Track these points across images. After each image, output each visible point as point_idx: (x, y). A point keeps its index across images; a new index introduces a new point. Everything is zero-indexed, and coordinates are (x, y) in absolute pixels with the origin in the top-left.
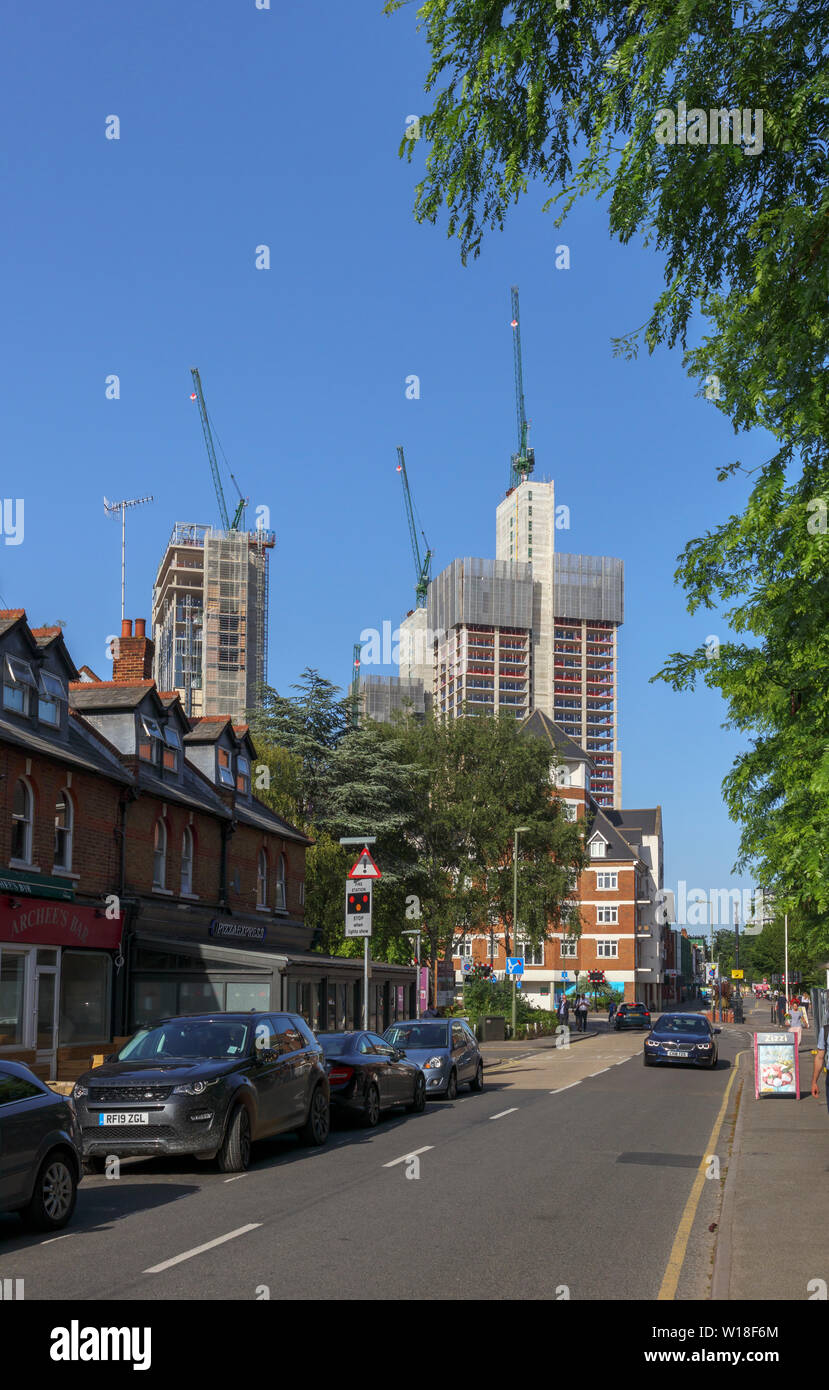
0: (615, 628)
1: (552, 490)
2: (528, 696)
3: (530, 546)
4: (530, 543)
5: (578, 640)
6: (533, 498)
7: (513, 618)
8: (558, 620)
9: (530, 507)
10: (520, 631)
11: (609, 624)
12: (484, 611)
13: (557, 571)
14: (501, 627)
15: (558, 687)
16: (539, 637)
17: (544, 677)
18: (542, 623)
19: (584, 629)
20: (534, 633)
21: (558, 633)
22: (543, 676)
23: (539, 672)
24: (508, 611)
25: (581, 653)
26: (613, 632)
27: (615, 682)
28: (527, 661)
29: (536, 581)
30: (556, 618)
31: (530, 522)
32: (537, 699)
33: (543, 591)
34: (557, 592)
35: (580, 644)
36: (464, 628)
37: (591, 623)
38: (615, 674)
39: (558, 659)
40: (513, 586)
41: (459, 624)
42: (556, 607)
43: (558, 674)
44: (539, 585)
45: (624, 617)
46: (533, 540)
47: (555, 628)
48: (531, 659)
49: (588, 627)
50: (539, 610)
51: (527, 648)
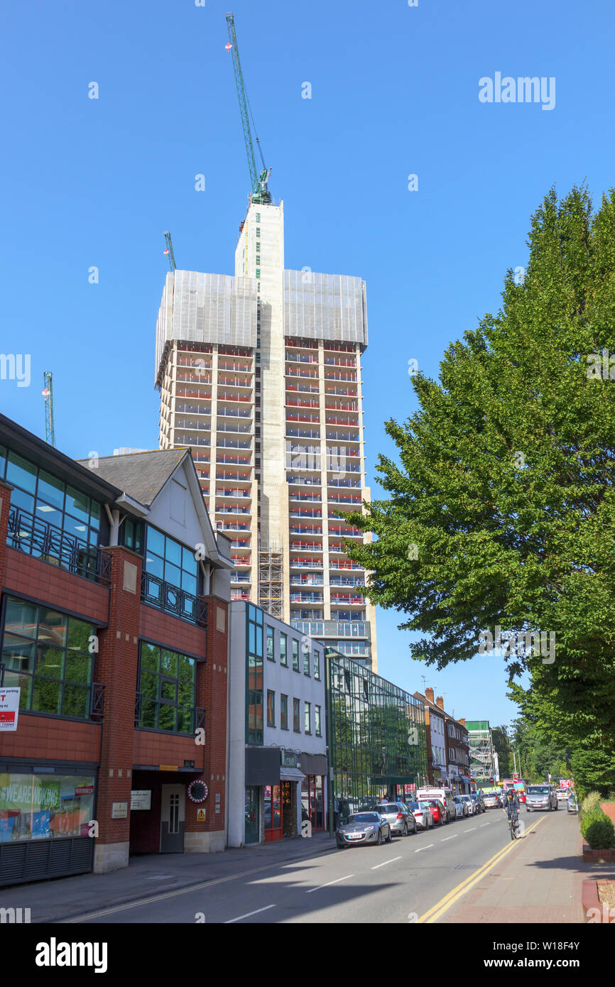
0: (358, 351)
1: (282, 210)
2: (254, 425)
3: (258, 267)
4: (258, 264)
5: (315, 363)
6: (262, 220)
7: (234, 335)
8: (290, 341)
9: (258, 229)
10: (245, 351)
11: (350, 346)
12: (198, 328)
13: (286, 289)
14: (220, 345)
15: (290, 414)
16: (268, 362)
17: (274, 405)
18: (272, 346)
19: (321, 351)
20: (262, 357)
21: (290, 355)
22: (273, 403)
23: (269, 399)
24: (227, 329)
25: (318, 377)
26: (355, 356)
27: (360, 410)
28: (253, 386)
29: (264, 301)
30: (286, 338)
31: (258, 244)
32: (266, 430)
33: (272, 314)
34: (287, 311)
35: (316, 368)
36: (175, 347)
37: (329, 345)
38: (360, 401)
39: (289, 384)
40: (234, 301)
41: (168, 342)
42: (287, 327)
43: (290, 399)
44: (268, 307)
45: (367, 339)
46: (262, 261)
47: (287, 350)
48: (258, 385)
49: (325, 349)
50: (269, 333)
51: (253, 371)
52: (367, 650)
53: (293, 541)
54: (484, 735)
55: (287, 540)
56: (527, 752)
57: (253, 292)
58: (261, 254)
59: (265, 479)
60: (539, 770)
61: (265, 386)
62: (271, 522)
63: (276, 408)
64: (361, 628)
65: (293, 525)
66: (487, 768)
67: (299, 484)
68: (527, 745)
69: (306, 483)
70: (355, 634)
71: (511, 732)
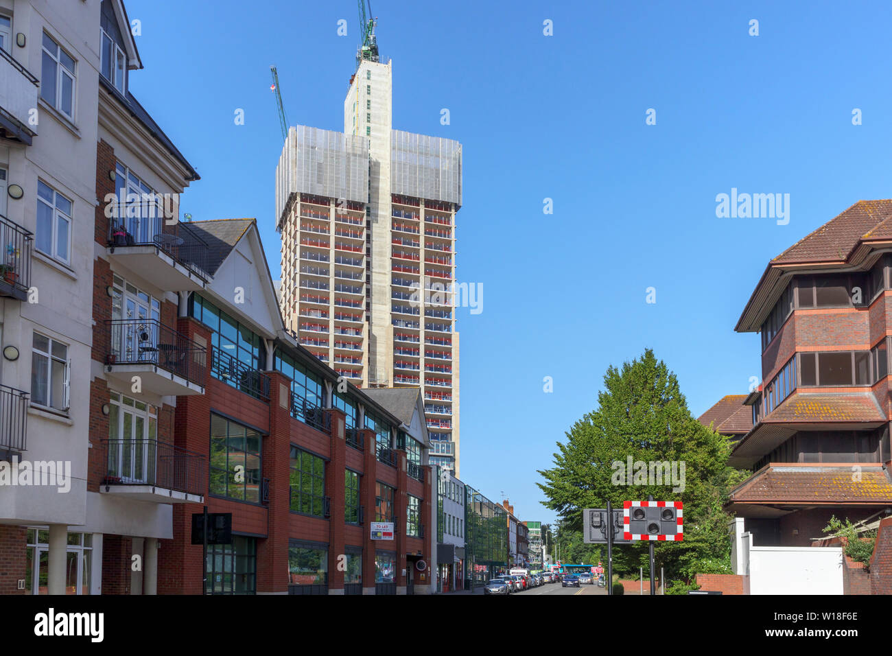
0: (453, 210)
1: (390, 69)
2: (365, 273)
3: (369, 124)
4: (369, 121)
5: (417, 220)
6: (372, 77)
7: (349, 191)
8: (396, 198)
9: (369, 87)
10: (358, 206)
11: (447, 206)
12: (318, 182)
13: (394, 148)
14: (336, 200)
15: (395, 265)
16: (376, 214)
17: (381, 256)
18: (380, 201)
19: (422, 208)
20: (372, 212)
21: (396, 211)
22: (381, 254)
23: (377, 250)
24: (343, 184)
25: (418, 232)
26: (451, 215)
27: (453, 265)
28: (364, 238)
29: (374, 159)
30: (393, 195)
31: (369, 101)
32: (375, 277)
33: (381, 170)
34: (394, 170)
35: (418, 224)
36: (298, 198)
37: (429, 203)
38: (453, 256)
39: (395, 238)
40: (349, 158)
41: (292, 193)
42: (393, 184)
43: (395, 252)
44: (377, 164)
45: (461, 200)
46: (372, 119)
47: (393, 206)
48: (368, 237)
49: (425, 207)
50: (377, 189)
51: (364, 224)
52: (452, 464)
53: (397, 374)
54: (537, 532)
55: (391, 374)
56: (566, 545)
57: (365, 150)
58: (372, 112)
59: (374, 320)
60: (574, 559)
61: (374, 238)
62: (378, 357)
63: (382, 258)
64: (448, 447)
65: (397, 361)
66: (538, 556)
67: (401, 326)
68: (566, 539)
69: (407, 326)
70: (443, 452)
71: (554, 529)
